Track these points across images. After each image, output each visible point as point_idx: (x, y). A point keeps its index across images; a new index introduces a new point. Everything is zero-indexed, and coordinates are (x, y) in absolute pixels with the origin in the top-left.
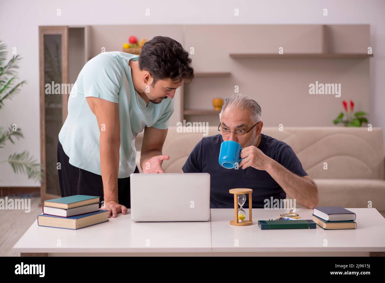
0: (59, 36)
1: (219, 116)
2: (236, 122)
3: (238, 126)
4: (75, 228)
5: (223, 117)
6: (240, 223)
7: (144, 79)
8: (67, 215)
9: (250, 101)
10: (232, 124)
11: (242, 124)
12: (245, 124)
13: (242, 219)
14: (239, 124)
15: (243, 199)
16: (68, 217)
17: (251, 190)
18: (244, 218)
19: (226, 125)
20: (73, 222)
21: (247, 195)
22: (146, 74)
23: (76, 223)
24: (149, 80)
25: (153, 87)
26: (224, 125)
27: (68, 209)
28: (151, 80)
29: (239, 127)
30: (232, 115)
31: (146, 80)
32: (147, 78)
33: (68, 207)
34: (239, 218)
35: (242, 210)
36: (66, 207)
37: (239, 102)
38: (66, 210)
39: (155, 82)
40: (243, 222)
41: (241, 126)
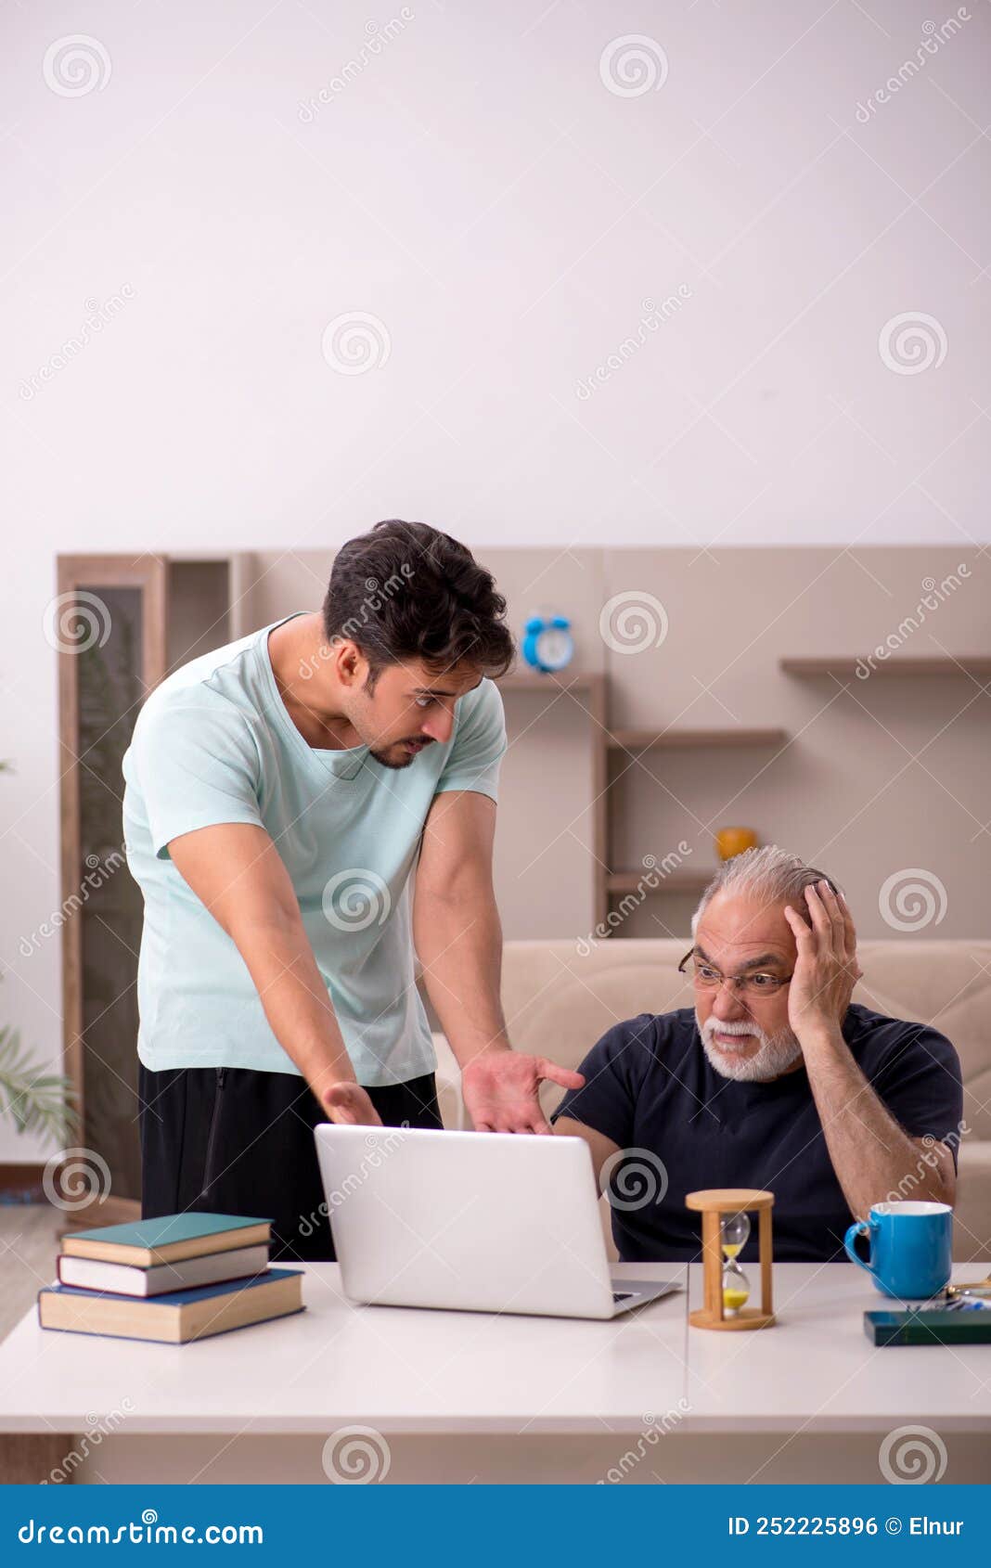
0: (135, 595)
1: (690, 926)
2: (745, 947)
3: (749, 963)
4: (176, 1337)
5: (702, 928)
6: (730, 1320)
7: (338, 667)
8: (148, 1289)
9: (805, 872)
10: (729, 955)
11: (765, 953)
12: (778, 957)
13: (737, 1303)
14: (756, 954)
15: (739, 1230)
16: (151, 1297)
17: (767, 1196)
18: (743, 1301)
19: (708, 954)
20: (169, 1317)
21: (754, 1218)
22: (344, 650)
23: (183, 1319)
24: (355, 671)
25: (372, 695)
26: (703, 956)
27: (154, 1266)
28: (363, 669)
29: (752, 965)
30: (735, 920)
31: (346, 673)
32: (349, 665)
33: (153, 1259)
34: (726, 1302)
35: (734, 1270)
36: (144, 1257)
37: (763, 875)
38: (143, 1269)
39: (374, 675)
40: (739, 1315)
41: (762, 962)
